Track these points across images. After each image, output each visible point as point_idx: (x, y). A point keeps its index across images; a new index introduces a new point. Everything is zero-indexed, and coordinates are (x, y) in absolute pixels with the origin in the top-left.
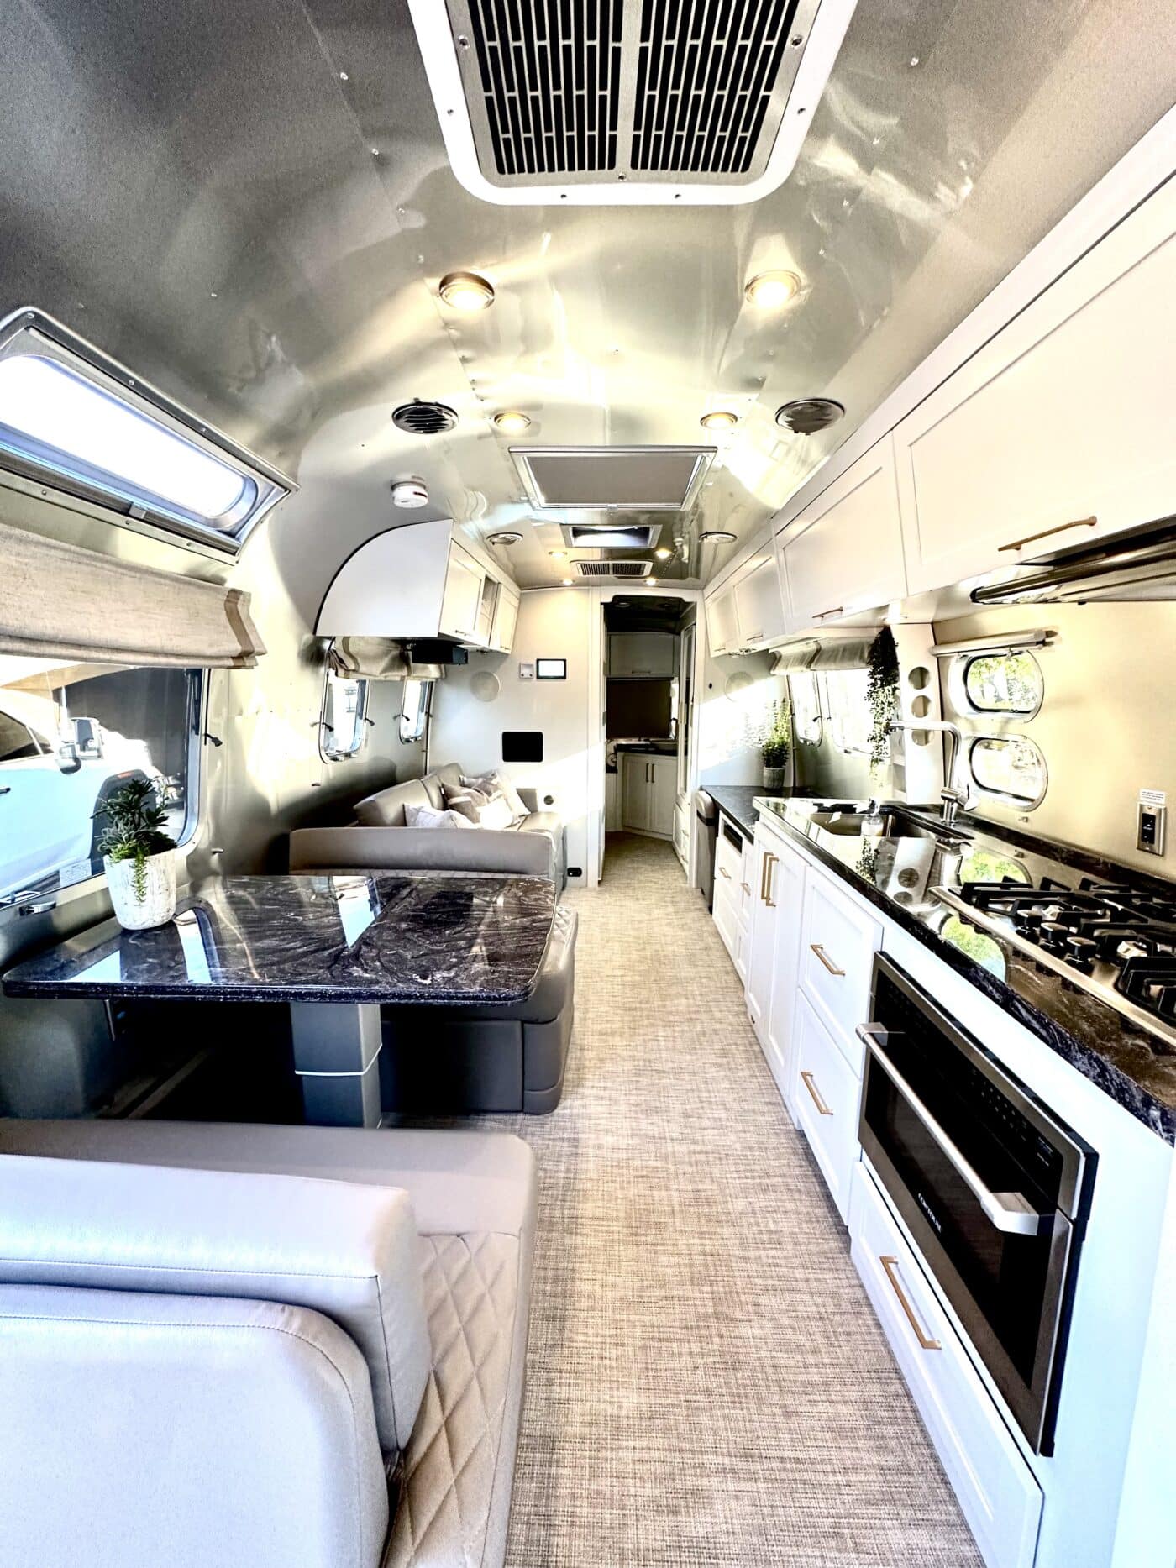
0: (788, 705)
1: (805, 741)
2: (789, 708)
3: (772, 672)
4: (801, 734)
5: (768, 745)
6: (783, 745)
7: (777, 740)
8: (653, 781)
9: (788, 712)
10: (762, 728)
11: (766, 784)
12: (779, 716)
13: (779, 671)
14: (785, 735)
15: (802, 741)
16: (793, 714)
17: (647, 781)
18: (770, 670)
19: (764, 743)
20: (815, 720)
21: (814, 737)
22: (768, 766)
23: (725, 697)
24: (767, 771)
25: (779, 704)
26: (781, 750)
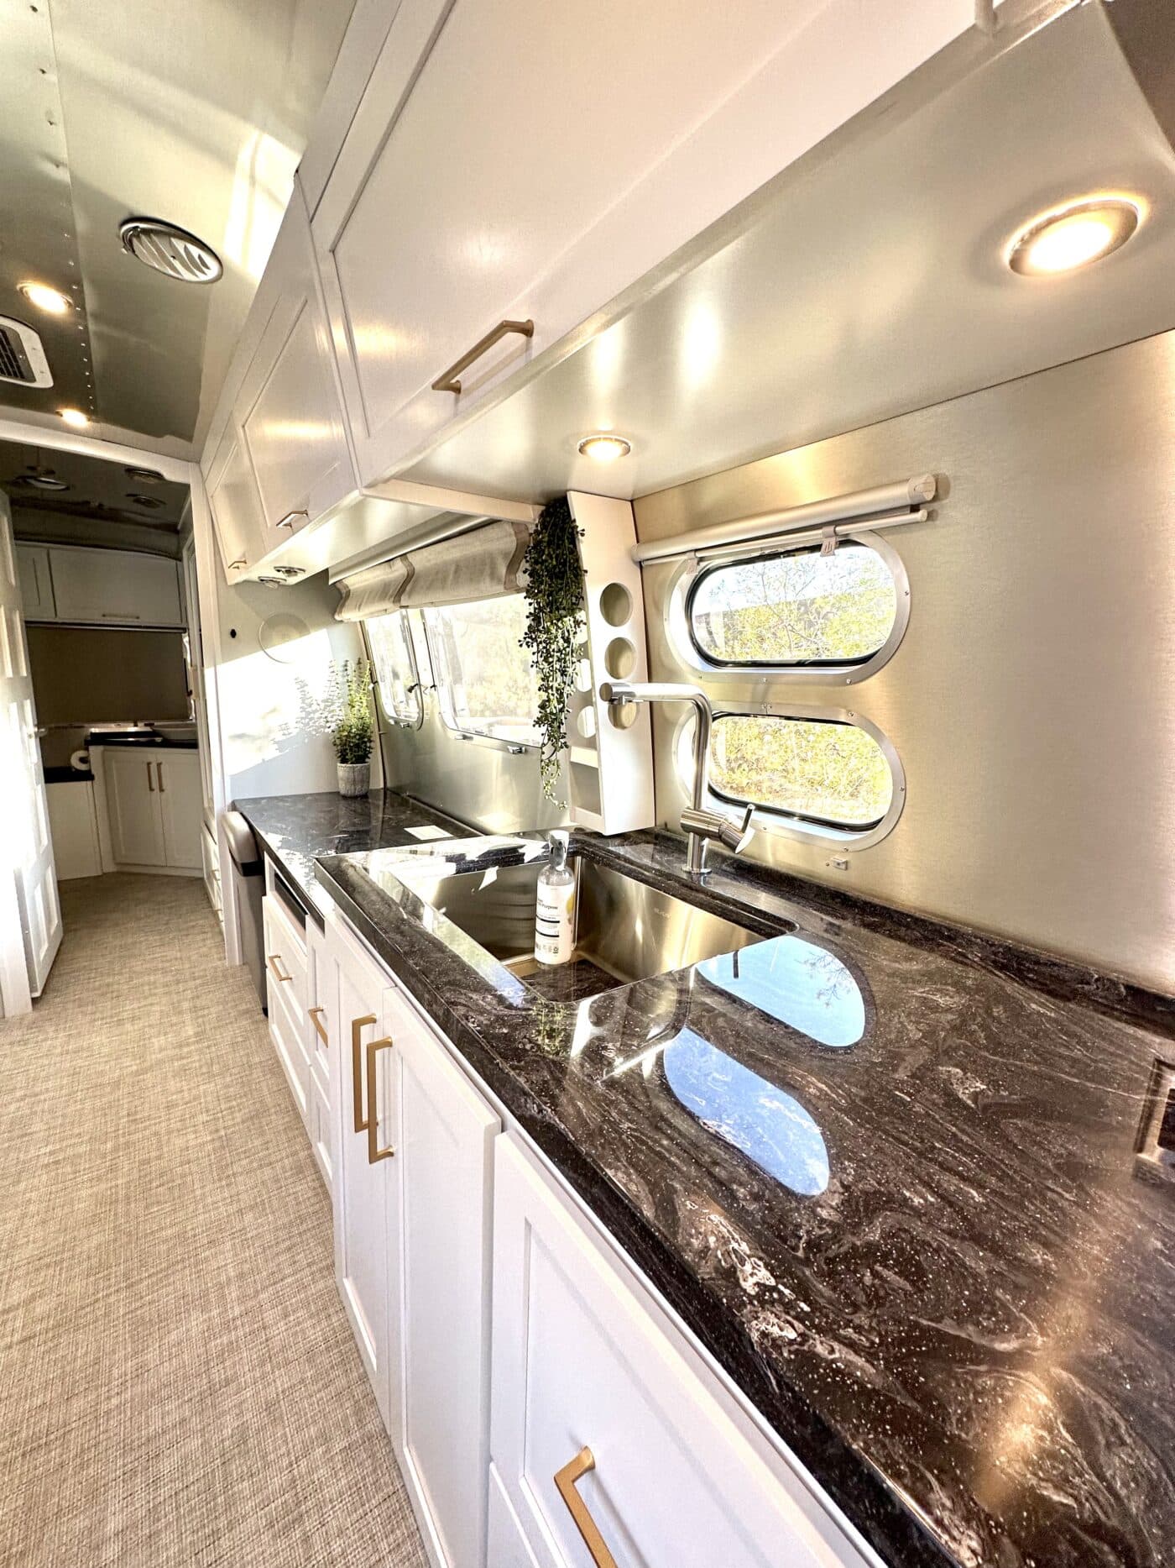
0: (365, 669)
1: (397, 722)
2: (368, 672)
3: (337, 617)
4: (389, 710)
5: (341, 729)
6: (364, 729)
7: (354, 721)
8: (162, 790)
9: (367, 679)
10: (329, 702)
11: (343, 788)
12: (354, 686)
13: (349, 615)
14: (365, 712)
15: (392, 722)
16: (375, 683)
17: (151, 789)
18: (333, 615)
19: (333, 726)
20: (410, 690)
21: (410, 713)
22: (344, 761)
23: (262, 652)
24: (343, 770)
25: (352, 666)
26: (362, 737)
